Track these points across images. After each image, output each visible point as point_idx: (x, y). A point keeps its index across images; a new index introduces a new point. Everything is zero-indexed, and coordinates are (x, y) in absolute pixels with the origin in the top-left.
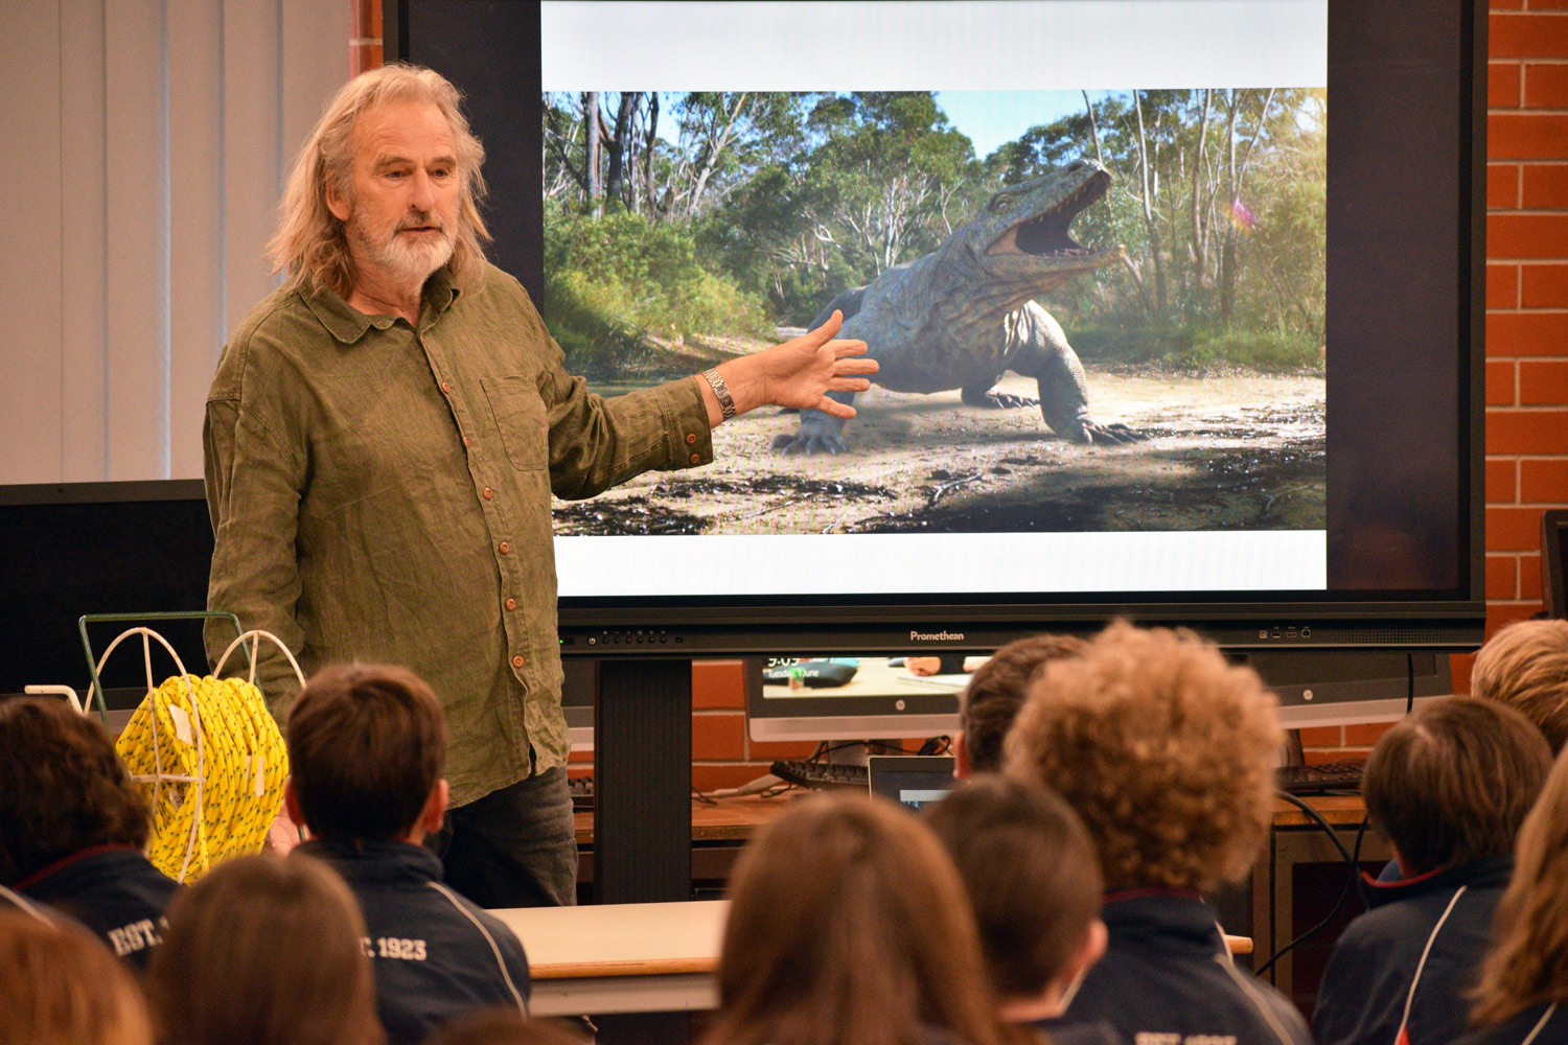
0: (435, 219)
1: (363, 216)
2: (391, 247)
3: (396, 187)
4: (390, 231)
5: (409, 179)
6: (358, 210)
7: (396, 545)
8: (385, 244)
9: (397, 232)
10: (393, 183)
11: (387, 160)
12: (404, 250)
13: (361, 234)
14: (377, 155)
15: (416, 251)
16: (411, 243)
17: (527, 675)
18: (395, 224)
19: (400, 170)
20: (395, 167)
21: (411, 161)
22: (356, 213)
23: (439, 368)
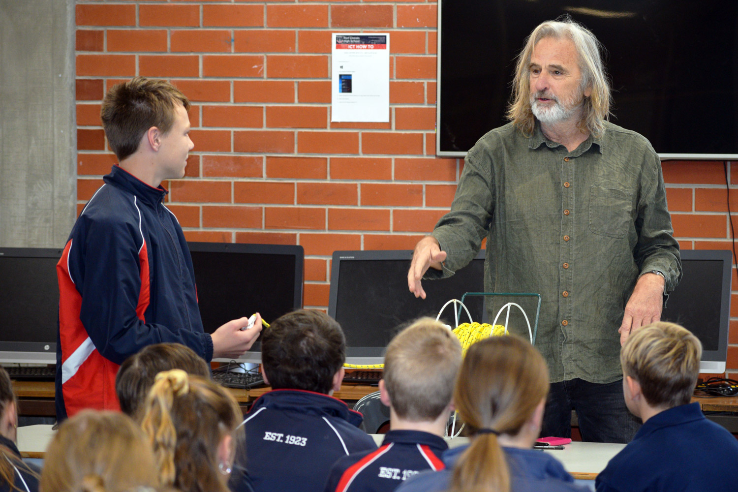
3: (535, 78)
7: (518, 248)
9: (536, 98)
10: (534, 75)
12: (536, 109)
17: (568, 331)
18: (534, 96)
23: (568, 175)
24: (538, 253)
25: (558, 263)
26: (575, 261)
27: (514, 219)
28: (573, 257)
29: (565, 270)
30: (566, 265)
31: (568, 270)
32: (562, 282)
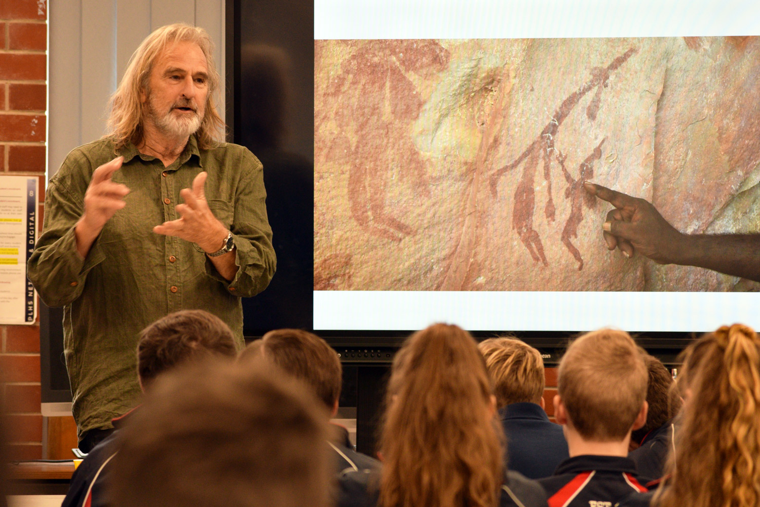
0: (194, 104)
1: (154, 100)
2: (167, 117)
3: (175, 84)
4: (168, 108)
5: (183, 82)
6: (151, 96)
8: (164, 116)
9: (172, 109)
10: (174, 82)
11: (172, 69)
12: (175, 120)
13: (151, 110)
14: (167, 66)
15: (181, 121)
16: (178, 117)
18: (171, 105)
19: (178, 75)
20: (176, 74)
21: (185, 71)
22: (150, 98)
23: (168, 191)
24: (141, 278)
25: (165, 287)
26: (183, 283)
27: (111, 240)
28: (182, 279)
29: (173, 294)
30: (175, 288)
31: (176, 294)
32: (171, 307)
